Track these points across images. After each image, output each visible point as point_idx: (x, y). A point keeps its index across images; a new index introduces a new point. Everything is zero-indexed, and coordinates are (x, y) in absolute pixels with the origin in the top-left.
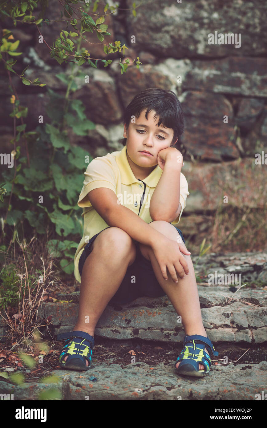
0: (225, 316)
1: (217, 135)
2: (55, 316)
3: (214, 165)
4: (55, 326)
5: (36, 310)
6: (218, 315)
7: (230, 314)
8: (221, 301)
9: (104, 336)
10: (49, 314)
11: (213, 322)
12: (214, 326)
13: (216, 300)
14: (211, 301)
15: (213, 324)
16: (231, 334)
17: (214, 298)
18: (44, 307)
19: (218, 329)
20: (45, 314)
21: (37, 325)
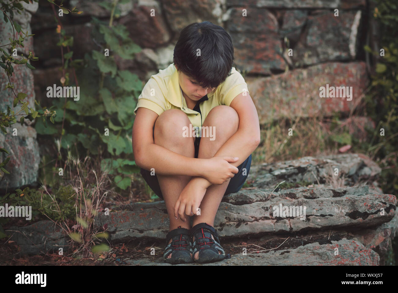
0: (264, 209)
1: (264, 49)
2: (111, 223)
3: (263, 79)
4: (111, 232)
5: (93, 219)
6: (258, 209)
7: (269, 207)
8: (261, 198)
9: (156, 237)
10: (105, 222)
11: (253, 215)
12: (255, 219)
13: (257, 196)
14: (252, 198)
15: (254, 217)
16: (271, 225)
17: (254, 195)
18: (100, 216)
19: (258, 221)
20: (101, 223)
21: (94, 233)
